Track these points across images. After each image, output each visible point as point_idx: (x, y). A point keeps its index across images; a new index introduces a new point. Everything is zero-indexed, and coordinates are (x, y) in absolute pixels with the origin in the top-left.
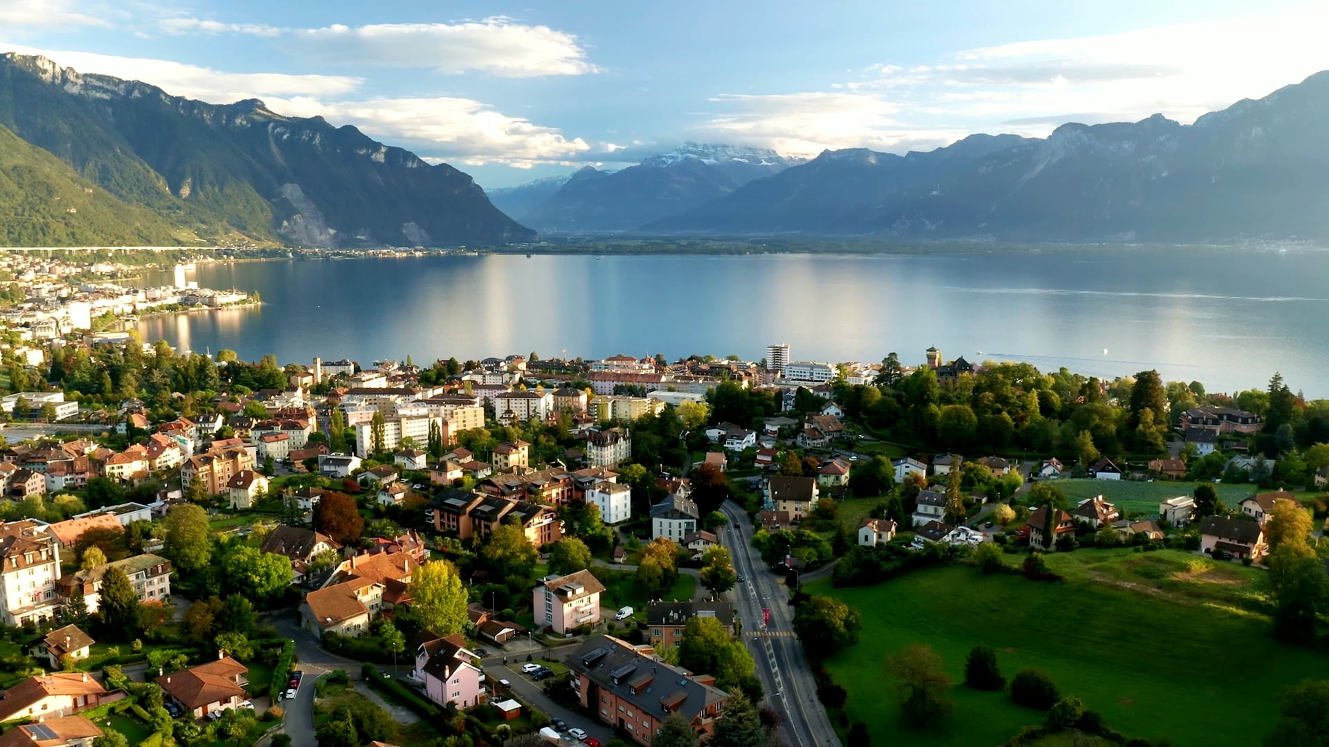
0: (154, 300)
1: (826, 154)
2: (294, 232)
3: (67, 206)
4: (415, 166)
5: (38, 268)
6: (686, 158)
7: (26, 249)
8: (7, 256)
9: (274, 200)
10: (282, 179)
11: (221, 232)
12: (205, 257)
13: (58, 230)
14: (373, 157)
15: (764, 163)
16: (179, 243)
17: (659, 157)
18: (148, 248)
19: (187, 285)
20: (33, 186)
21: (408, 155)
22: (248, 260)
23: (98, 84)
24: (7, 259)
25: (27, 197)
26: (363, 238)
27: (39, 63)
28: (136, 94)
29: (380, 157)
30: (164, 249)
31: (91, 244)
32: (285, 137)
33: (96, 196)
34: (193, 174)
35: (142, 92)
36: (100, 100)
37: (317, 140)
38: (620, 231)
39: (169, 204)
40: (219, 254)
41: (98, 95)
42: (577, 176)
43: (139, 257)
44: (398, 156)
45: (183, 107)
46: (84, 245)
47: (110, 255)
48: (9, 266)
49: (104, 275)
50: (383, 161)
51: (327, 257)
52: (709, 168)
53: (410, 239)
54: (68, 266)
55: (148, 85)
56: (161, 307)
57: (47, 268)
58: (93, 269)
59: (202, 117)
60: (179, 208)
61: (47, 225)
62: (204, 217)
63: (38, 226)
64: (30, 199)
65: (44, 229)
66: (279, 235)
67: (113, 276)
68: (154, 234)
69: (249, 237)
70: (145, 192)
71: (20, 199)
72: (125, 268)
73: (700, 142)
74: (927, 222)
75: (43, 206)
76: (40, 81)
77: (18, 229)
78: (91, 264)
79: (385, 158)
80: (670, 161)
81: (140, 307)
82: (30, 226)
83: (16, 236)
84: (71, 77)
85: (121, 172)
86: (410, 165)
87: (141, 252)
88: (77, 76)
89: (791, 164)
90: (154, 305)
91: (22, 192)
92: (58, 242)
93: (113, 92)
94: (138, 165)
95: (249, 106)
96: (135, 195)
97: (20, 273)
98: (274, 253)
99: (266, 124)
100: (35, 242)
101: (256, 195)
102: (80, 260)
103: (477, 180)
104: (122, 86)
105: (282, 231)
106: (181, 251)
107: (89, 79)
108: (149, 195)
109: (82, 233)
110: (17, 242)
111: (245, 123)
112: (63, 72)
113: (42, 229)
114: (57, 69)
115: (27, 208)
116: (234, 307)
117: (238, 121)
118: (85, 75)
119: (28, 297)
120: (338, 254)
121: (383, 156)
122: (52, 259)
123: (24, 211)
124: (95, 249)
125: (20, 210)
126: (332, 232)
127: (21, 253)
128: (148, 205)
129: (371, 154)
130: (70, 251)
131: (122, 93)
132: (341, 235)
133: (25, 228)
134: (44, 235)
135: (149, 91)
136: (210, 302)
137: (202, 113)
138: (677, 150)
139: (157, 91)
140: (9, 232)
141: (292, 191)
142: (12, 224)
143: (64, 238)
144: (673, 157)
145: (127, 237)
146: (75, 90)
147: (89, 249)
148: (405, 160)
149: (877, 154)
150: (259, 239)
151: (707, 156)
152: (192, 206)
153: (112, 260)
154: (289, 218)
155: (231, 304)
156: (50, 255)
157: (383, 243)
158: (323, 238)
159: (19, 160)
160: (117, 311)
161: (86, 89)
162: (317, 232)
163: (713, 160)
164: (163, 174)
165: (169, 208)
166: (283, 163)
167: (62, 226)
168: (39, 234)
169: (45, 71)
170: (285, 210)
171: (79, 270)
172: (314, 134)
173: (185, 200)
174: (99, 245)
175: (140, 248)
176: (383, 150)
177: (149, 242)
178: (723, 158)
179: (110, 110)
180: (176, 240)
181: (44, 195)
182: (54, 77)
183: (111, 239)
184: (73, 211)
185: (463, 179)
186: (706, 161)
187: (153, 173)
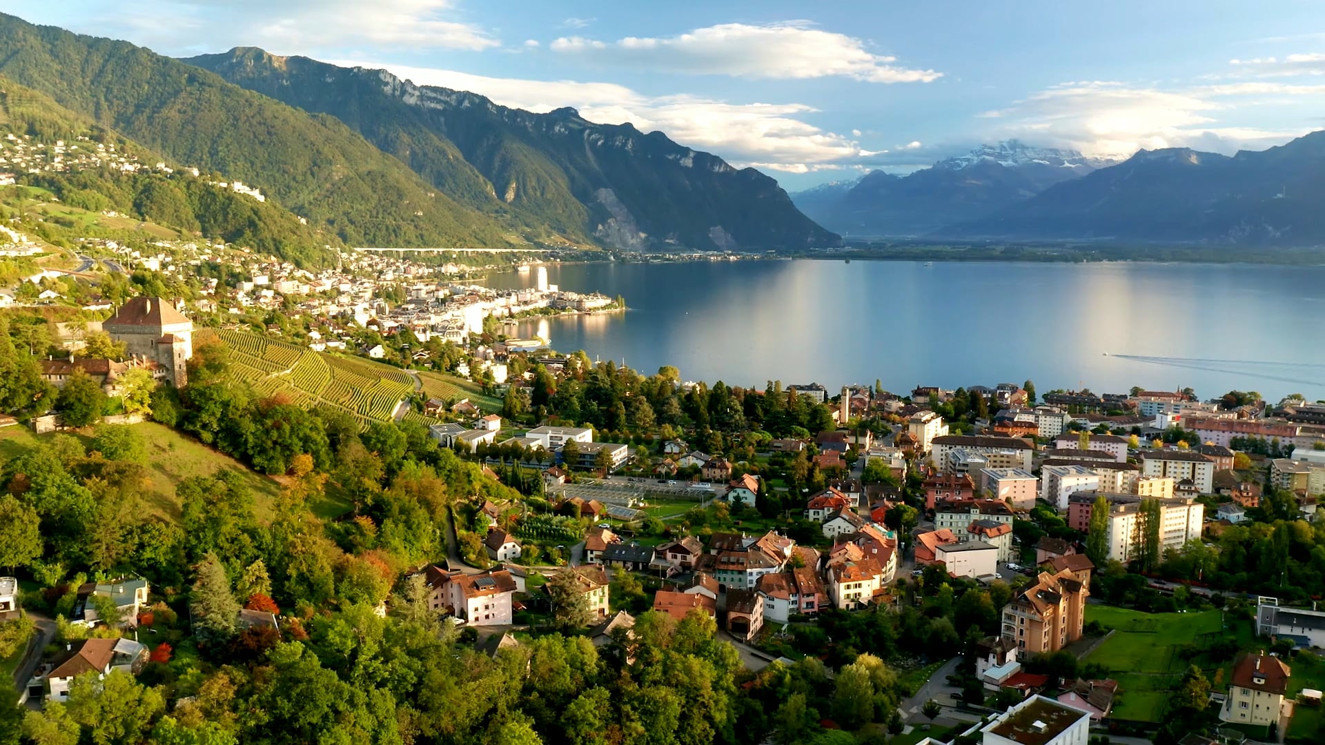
0: (526, 303)
1: (1141, 154)
2: (608, 236)
3: (415, 209)
4: (722, 170)
5: (394, 268)
6: (983, 160)
7: (381, 250)
8: (365, 256)
9: (590, 205)
10: (598, 183)
11: (543, 235)
12: (534, 260)
13: (408, 232)
14: (681, 162)
15: (1067, 164)
16: (511, 245)
17: (952, 160)
18: (487, 250)
19: (549, 288)
20: (385, 189)
21: (716, 160)
22: (573, 263)
23: (433, 95)
24: (366, 259)
25: (380, 200)
26: (671, 241)
27: (382, 76)
28: (466, 103)
29: (688, 162)
30: (499, 251)
31: (438, 246)
32: (600, 143)
33: (437, 200)
34: (517, 180)
35: (472, 103)
36: (434, 110)
37: (630, 145)
38: (914, 236)
39: (497, 208)
40: (546, 257)
41: (432, 105)
42: (866, 180)
43: (480, 259)
44: (706, 160)
45: (508, 116)
46: (431, 247)
47: (454, 256)
48: (370, 265)
49: (453, 277)
50: (691, 166)
51: (646, 260)
52: (1007, 170)
53: (717, 243)
54: (420, 266)
55: (476, 95)
56: (535, 310)
57: (402, 267)
58: (443, 270)
59: (525, 125)
60: (505, 212)
61: (399, 227)
62: (528, 221)
63: (391, 228)
64: (383, 203)
65: (396, 231)
66: (595, 238)
67: (461, 276)
68: (489, 236)
69: (569, 240)
70: (475, 197)
71: (374, 203)
72: (467, 269)
73: (996, 144)
74: (1270, 228)
75: (394, 209)
76: (382, 93)
77: (373, 230)
78: (441, 265)
79: (693, 162)
80: (964, 164)
81: (515, 310)
82: (384, 228)
83: (371, 237)
84: (409, 89)
85: (454, 177)
86: (717, 169)
87: (481, 254)
88: (415, 88)
89: (1097, 166)
90: (527, 308)
91: (375, 196)
92: (408, 243)
93: (446, 103)
94: (467, 170)
95: (567, 114)
96: (466, 199)
97: (381, 272)
98: (595, 256)
99: (582, 131)
100: (388, 243)
101: (574, 199)
102: (429, 262)
103: (781, 185)
104: (454, 97)
105: (597, 234)
106: (512, 253)
107: (424, 91)
108: (479, 199)
109: (430, 235)
110: (372, 243)
111: (563, 130)
112: (402, 84)
113: (394, 231)
114: (397, 82)
115: (381, 210)
116: (601, 311)
117: (557, 129)
118: (422, 87)
119: (409, 298)
120: (656, 258)
121: (691, 161)
122: (404, 259)
123: (378, 214)
124: (441, 250)
125: (374, 213)
126: (643, 235)
127: (376, 253)
128: (478, 209)
129: (680, 159)
130: (419, 252)
131: (453, 103)
132: (651, 238)
133: (380, 230)
134: (396, 236)
135: (477, 101)
136: (579, 306)
137: (524, 121)
138: (972, 152)
139: (484, 100)
140: (365, 234)
141: (606, 196)
142: (368, 225)
143: (413, 239)
144: (968, 160)
145: (467, 239)
146: (411, 101)
147: (436, 250)
148: (712, 165)
149: (1199, 154)
150: (578, 243)
151: (1004, 158)
152: (517, 210)
153: (456, 262)
154: (604, 222)
155: (598, 309)
156: (402, 256)
157: (690, 246)
158: (634, 241)
159: (373, 166)
160: (497, 313)
161: (422, 100)
162: (628, 235)
163: (1010, 163)
164: (490, 180)
165: (497, 212)
166: (597, 168)
167: (412, 228)
168: (392, 236)
169: (387, 84)
170: (600, 215)
171: (431, 271)
172: (627, 140)
173: (510, 204)
174: (444, 247)
175: (480, 250)
176: (692, 155)
177: (485, 245)
178: (1022, 160)
179: (442, 119)
180: (507, 242)
181: (394, 198)
182: (394, 89)
183: (454, 240)
184: (420, 214)
185: (766, 183)
186: (1003, 163)
187: (481, 179)
